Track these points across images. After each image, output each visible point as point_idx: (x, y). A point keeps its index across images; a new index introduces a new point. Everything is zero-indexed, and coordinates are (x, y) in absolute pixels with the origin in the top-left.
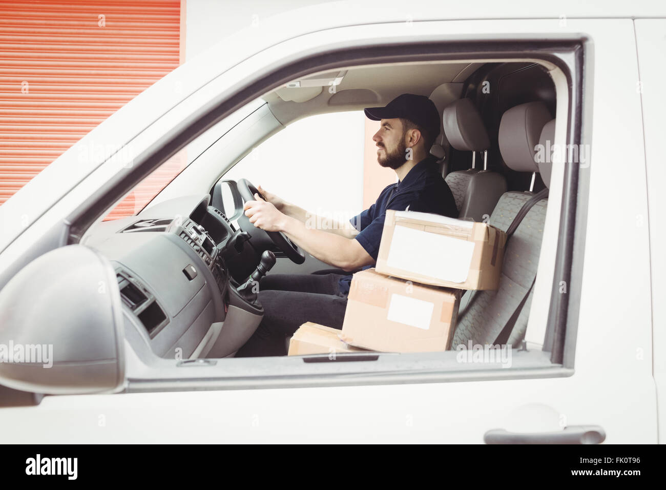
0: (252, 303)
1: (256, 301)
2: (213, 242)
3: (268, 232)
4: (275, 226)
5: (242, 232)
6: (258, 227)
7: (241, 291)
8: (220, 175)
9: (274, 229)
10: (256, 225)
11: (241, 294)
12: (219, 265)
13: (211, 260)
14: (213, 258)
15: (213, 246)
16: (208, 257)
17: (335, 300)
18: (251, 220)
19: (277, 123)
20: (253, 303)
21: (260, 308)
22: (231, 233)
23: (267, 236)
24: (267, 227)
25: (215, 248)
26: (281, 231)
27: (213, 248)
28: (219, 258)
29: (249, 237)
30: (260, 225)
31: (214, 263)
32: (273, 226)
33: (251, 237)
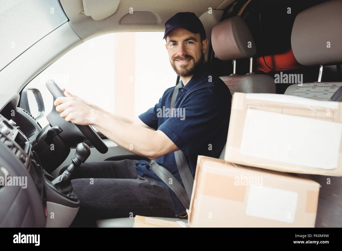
0: (68, 195)
1: (72, 193)
2: (24, 136)
3: (79, 126)
4: (86, 120)
5: (51, 126)
6: (70, 122)
7: (57, 185)
8: (27, 80)
9: (85, 123)
10: (67, 119)
11: (57, 188)
12: (35, 161)
13: (26, 157)
14: (28, 154)
15: (25, 141)
16: (22, 153)
17: (141, 184)
18: (62, 115)
19: (77, 38)
20: (70, 196)
21: (76, 200)
22: (39, 130)
23: (77, 130)
24: (78, 121)
25: (27, 143)
26: (91, 124)
27: (26, 143)
28: (33, 153)
29: (61, 131)
30: (72, 119)
31: (29, 160)
32: (84, 120)
33: (62, 131)
